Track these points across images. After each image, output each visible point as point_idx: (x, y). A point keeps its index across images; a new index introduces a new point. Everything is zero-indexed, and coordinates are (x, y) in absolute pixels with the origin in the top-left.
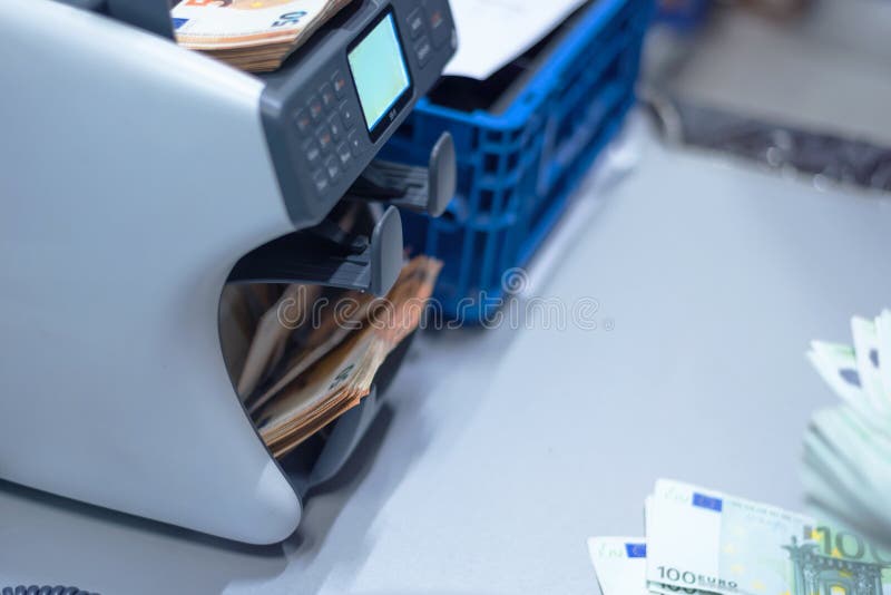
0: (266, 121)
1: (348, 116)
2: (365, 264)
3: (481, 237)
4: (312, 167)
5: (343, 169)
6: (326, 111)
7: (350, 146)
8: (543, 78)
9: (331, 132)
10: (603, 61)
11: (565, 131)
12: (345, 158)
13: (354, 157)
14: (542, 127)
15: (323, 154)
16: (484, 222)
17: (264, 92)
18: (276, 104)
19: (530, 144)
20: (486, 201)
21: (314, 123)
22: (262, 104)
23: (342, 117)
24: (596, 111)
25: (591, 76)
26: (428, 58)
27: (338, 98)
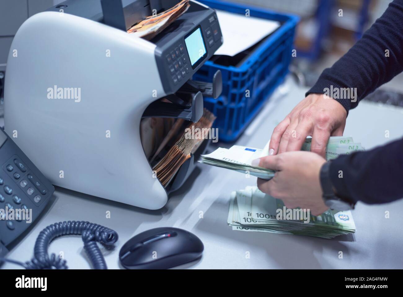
0: (157, 58)
1: (185, 59)
2: (190, 112)
3: (232, 110)
4: (172, 74)
5: (183, 76)
6: (177, 56)
7: (185, 70)
8: (254, 57)
9: (179, 63)
10: (276, 54)
11: (262, 78)
12: (183, 73)
13: (186, 73)
14: (254, 73)
15: (176, 71)
16: (233, 105)
17: (156, 48)
18: (160, 52)
19: (249, 79)
20: (233, 98)
21: (173, 60)
22: (155, 52)
23: (182, 59)
24: (274, 72)
25: (271, 59)
26: (213, 45)
27: (181, 53)
